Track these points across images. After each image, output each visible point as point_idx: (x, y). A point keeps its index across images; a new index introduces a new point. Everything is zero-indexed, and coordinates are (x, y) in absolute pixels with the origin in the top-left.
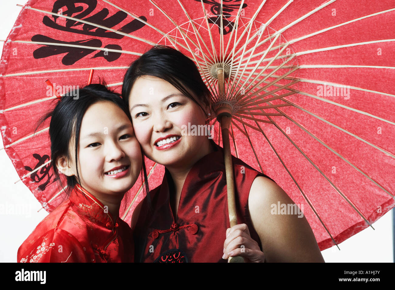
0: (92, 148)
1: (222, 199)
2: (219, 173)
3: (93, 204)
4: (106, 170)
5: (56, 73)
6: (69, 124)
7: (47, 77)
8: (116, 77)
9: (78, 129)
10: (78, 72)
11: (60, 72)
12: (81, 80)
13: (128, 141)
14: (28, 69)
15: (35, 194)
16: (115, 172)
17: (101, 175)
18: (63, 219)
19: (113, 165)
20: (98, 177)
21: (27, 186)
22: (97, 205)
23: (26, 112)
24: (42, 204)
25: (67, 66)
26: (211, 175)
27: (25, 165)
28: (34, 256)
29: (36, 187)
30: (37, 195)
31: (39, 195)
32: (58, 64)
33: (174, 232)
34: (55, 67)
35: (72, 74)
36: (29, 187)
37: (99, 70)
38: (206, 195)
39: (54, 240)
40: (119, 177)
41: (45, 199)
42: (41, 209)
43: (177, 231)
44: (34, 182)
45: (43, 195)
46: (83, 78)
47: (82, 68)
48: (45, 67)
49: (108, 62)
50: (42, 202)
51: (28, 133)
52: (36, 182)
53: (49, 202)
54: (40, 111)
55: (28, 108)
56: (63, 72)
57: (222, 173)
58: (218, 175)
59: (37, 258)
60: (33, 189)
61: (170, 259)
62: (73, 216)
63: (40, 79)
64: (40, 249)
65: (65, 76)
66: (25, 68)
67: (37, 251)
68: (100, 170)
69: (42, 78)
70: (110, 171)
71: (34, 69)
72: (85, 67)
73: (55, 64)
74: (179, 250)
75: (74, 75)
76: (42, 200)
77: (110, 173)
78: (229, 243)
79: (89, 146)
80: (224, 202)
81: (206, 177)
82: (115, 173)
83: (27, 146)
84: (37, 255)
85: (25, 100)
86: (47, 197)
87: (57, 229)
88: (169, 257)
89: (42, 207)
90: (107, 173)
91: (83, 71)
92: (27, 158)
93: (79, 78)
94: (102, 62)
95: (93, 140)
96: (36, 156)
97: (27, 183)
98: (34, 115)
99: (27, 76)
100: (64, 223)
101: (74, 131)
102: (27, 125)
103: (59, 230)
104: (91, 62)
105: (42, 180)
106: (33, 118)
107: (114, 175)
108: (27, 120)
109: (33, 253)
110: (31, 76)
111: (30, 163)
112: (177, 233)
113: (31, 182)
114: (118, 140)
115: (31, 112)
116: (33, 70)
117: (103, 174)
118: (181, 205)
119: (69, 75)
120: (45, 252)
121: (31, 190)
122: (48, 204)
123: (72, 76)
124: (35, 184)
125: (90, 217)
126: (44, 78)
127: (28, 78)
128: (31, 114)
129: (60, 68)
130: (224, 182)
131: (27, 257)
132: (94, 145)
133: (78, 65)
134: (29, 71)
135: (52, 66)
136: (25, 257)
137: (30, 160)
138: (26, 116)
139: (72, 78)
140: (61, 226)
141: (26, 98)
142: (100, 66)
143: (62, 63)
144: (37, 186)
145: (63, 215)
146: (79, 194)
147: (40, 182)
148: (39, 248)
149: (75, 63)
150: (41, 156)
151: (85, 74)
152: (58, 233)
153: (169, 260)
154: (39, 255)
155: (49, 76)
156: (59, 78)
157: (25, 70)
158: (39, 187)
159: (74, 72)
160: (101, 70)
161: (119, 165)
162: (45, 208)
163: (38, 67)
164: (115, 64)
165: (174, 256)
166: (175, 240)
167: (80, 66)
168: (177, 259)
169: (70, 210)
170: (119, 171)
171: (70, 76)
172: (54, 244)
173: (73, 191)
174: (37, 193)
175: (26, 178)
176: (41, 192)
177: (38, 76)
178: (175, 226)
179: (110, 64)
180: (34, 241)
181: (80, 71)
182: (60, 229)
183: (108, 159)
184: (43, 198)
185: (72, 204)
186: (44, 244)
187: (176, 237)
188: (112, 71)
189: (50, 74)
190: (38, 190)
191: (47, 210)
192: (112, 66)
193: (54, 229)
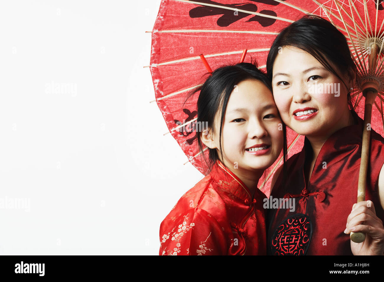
0: (236, 123)
1: (353, 172)
2: (355, 146)
3: (232, 181)
4: (247, 147)
5: (211, 33)
6: (217, 97)
7: (201, 36)
8: (269, 42)
9: (226, 103)
10: (232, 34)
11: (214, 33)
12: (234, 42)
13: (272, 121)
14: (184, 27)
15: (182, 147)
16: (256, 149)
17: (242, 151)
18: (203, 198)
19: (254, 142)
20: (239, 153)
21: (176, 139)
22: (236, 183)
23: (179, 68)
24: (189, 157)
25: (222, 27)
26: (346, 147)
27: (174, 119)
28: (176, 234)
29: (184, 141)
30: (185, 148)
31: (186, 148)
32: (213, 25)
33: (304, 198)
34: (210, 27)
35: (226, 36)
36: (177, 140)
37: (252, 34)
38: (339, 165)
39: (194, 220)
40: (259, 155)
41: (192, 153)
42: (188, 162)
43: (307, 197)
44: (182, 136)
45: (190, 149)
46: (237, 41)
47: (237, 30)
48: (200, 26)
49: (263, 27)
50: (189, 155)
51: (180, 89)
52: (185, 136)
53: (195, 156)
54: (193, 68)
55: (181, 64)
56: (218, 33)
57: (358, 145)
58: (354, 148)
59: (178, 237)
60: (181, 142)
61: (296, 223)
62: (213, 194)
63: (194, 38)
64: (181, 228)
65: (219, 37)
66: (181, 26)
67: (179, 230)
68: (242, 146)
69: (197, 36)
70: (251, 148)
71: (189, 27)
72: (239, 30)
73: (210, 25)
74: (305, 216)
75: (228, 37)
76: (188, 153)
77: (251, 150)
78: (353, 218)
79: (233, 121)
80: (355, 174)
81: (341, 148)
82: (256, 151)
83: (178, 101)
84: (178, 233)
85: (179, 56)
86: (193, 152)
87: (197, 209)
88: (295, 221)
89: (188, 160)
90: (248, 150)
91: (237, 34)
92: (177, 112)
93: (232, 40)
94: (257, 26)
95: (238, 116)
96: (186, 111)
97: (175, 136)
98: (187, 72)
99: (182, 33)
100: (204, 202)
101: (222, 104)
102: (179, 81)
103: (199, 211)
104: (246, 25)
105: (190, 135)
106: (185, 74)
107: (255, 152)
108: (180, 75)
109: (175, 231)
110: (186, 34)
111: (180, 117)
112: (306, 199)
113: (179, 136)
114: (262, 119)
115: (184, 68)
116: (188, 29)
117: (244, 150)
118: (314, 172)
119: (222, 36)
120: (186, 231)
121: (178, 143)
122: (194, 158)
123: (226, 37)
124: (183, 137)
125: (229, 194)
126: (198, 37)
127: (183, 35)
128: (184, 71)
129: (214, 29)
130: (358, 156)
131: (169, 233)
132: (238, 120)
133: (232, 28)
134: (184, 29)
135: (207, 26)
136: (167, 234)
137: (180, 115)
138: (179, 72)
139: (226, 39)
140: (201, 206)
141: (180, 54)
142: (254, 31)
143: (217, 25)
144: (185, 139)
145: (203, 193)
146: (220, 171)
147: (188, 136)
148: (180, 226)
149: (230, 26)
150: (191, 112)
151: (239, 37)
152: (198, 214)
153: (294, 224)
154: (181, 233)
155: (203, 35)
156: (213, 38)
157: (180, 28)
158: (187, 141)
159: (228, 34)
160: (255, 34)
161: (261, 142)
162: (191, 161)
163: (193, 26)
164: (269, 30)
165: (300, 221)
166: (303, 205)
167: (234, 29)
168: (303, 224)
169: (210, 187)
170: (260, 148)
171: (224, 37)
172: (194, 224)
173: (214, 167)
174: (185, 146)
175: (175, 131)
176: (188, 146)
177: (193, 35)
178: (305, 192)
179: (264, 29)
180: (175, 217)
181: (234, 33)
182: (200, 209)
183: (251, 135)
184: (190, 152)
185: (212, 180)
186: (185, 223)
187: (305, 202)
188: (266, 36)
189: (204, 34)
190: (186, 143)
191: (193, 164)
192: (266, 31)
193: (194, 208)
